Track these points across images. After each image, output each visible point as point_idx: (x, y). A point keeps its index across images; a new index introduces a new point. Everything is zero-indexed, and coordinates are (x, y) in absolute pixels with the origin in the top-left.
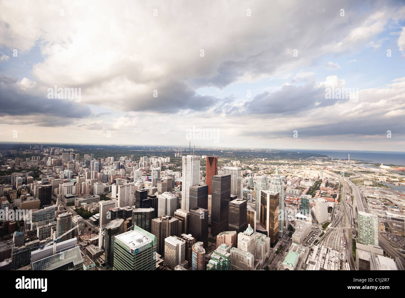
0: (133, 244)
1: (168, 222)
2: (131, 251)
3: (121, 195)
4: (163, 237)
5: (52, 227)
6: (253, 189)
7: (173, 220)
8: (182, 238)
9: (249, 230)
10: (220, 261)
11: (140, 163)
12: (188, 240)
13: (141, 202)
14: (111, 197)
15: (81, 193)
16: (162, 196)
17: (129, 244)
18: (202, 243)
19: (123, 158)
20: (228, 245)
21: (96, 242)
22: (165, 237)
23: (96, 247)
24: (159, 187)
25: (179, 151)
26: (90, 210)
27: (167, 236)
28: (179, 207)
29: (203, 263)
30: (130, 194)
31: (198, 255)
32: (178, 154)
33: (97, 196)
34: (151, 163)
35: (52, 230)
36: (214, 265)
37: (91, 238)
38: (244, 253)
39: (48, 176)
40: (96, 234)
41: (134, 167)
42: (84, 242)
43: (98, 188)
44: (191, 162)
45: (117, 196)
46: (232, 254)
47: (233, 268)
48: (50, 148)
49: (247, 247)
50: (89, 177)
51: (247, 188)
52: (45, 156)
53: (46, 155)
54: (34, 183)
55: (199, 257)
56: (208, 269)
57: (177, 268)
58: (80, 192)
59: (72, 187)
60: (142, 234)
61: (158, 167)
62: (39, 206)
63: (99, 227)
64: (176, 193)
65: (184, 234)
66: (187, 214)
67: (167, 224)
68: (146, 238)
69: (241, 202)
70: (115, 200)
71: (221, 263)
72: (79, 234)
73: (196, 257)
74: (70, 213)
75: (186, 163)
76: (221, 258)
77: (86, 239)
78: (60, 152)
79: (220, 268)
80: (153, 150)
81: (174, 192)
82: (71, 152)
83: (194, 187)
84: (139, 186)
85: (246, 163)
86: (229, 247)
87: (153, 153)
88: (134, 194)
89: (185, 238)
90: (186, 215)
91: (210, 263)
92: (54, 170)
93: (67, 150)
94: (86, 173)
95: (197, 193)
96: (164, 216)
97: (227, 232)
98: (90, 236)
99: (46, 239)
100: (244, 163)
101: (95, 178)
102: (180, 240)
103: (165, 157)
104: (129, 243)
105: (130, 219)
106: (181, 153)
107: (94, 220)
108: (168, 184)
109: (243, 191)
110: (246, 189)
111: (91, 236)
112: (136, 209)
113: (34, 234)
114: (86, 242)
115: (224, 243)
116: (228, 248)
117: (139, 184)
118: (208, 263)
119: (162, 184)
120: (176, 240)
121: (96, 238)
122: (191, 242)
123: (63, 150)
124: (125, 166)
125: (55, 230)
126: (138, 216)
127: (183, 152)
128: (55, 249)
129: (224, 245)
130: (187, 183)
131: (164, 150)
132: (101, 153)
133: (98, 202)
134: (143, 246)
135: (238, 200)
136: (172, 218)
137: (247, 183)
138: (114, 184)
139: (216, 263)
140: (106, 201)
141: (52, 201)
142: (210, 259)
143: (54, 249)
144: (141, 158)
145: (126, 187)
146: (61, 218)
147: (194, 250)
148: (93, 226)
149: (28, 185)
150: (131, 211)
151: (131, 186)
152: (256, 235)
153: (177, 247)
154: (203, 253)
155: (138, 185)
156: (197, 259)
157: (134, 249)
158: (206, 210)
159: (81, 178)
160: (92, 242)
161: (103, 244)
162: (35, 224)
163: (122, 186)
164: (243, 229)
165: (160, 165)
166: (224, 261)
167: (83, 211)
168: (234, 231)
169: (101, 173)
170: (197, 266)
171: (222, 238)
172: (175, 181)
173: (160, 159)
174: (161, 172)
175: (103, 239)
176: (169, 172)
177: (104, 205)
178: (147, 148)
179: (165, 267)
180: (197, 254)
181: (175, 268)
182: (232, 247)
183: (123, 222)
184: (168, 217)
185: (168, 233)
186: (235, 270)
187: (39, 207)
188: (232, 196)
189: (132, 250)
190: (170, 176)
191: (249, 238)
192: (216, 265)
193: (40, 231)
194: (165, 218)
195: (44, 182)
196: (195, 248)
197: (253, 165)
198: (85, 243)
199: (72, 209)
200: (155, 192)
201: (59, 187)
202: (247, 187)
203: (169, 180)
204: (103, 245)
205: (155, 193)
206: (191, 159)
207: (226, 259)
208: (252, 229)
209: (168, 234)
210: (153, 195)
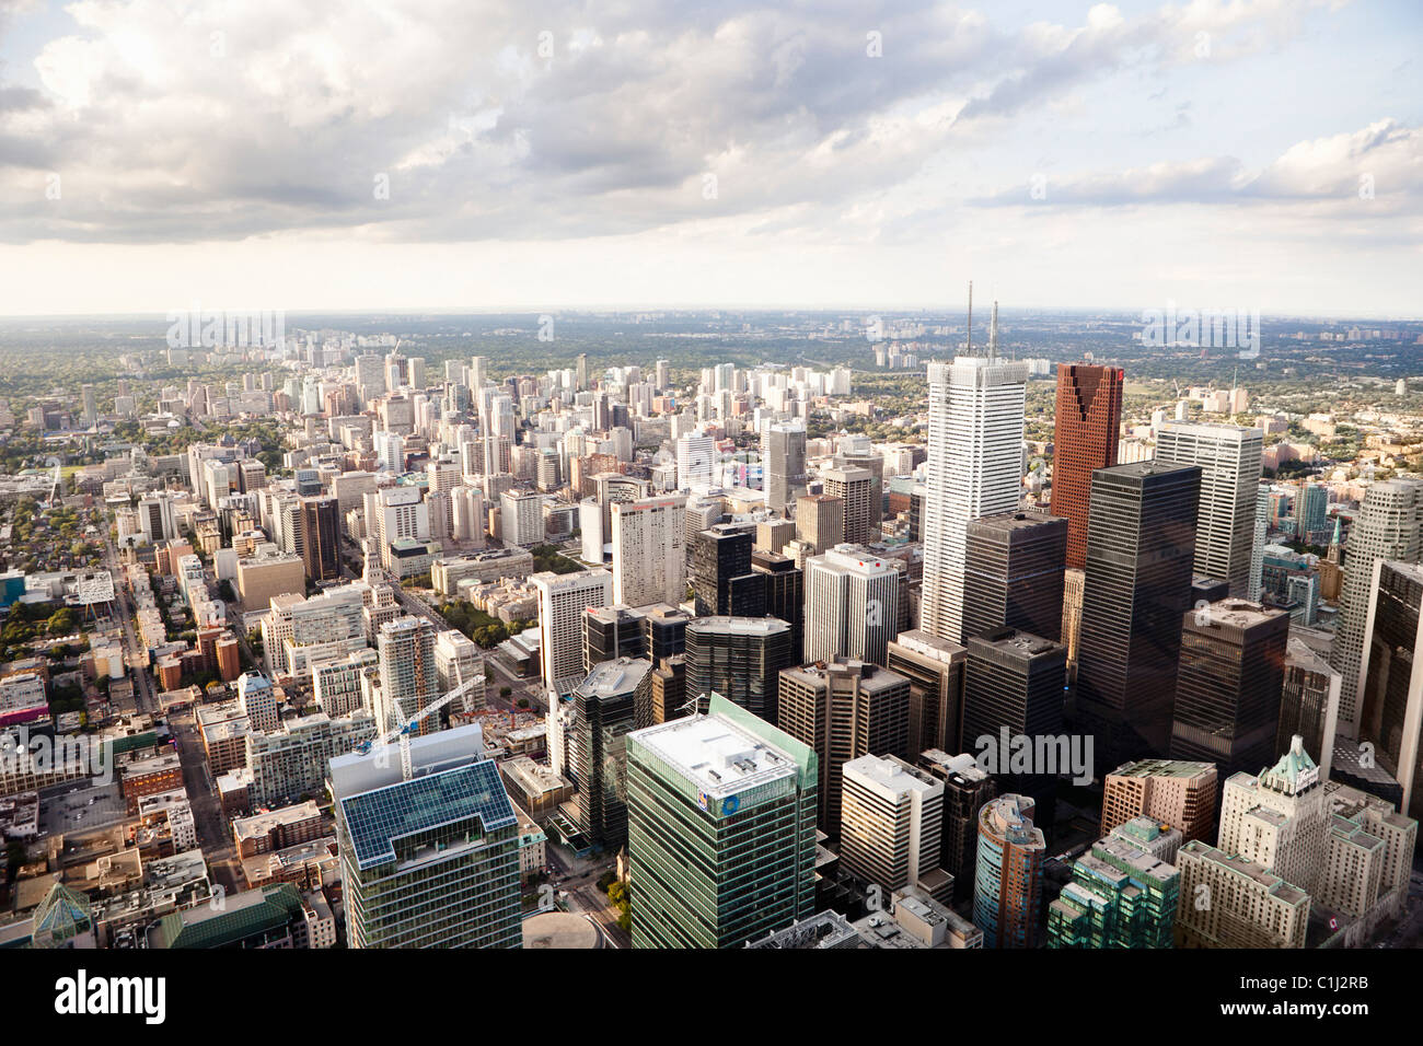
0: (712, 772)
1: (859, 687)
2: (705, 801)
3: (625, 552)
4: (833, 755)
5: (363, 670)
6: (1323, 553)
7: (884, 680)
8: (928, 770)
9: (1292, 769)
10: (1121, 897)
11: (699, 399)
12: (957, 779)
13: (722, 588)
14: (578, 558)
15: (450, 535)
16: (827, 565)
17: (696, 772)
18: (1031, 801)
19: (618, 376)
20: (1164, 827)
21: (535, 745)
22: (842, 756)
23: (540, 768)
24: (807, 518)
25: (895, 336)
26: (496, 610)
27: (853, 753)
28: (908, 622)
29: (1029, 893)
30: (669, 549)
31: (1006, 856)
32: (893, 352)
33: (520, 549)
34: (757, 397)
35: (364, 682)
36: (1090, 911)
37: (514, 730)
38: (1254, 874)
39: (313, 460)
40: (530, 715)
41: (674, 419)
42: (491, 740)
43: (519, 517)
44: (975, 393)
45: (607, 557)
46: (1188, 872)
47: (1185, 939)
48: (304, 337)
49: (1272, 850)
50: (477, 468)
51: (1284, 544)
52: (291, 371)
53: (293, 365)
54: (271, 488)
55: (1012, 864)
56: (1057, 921)
57: (904, 897)
58: (446, 532)
59: (413, 509)
60: (750, 732)
61: (795, 419)
62: (304, 583)
63: (542, 684)
64: (888, 549)
65: (936, 750)
66: (954, 657)
67: (854, 696)
68: (769, 753)
69: (1256, 619)
70: (603, 571)
71: (1123, 903)
72: (467, 709)
73: (1000, 864)
74: (423, 620)
75: (948, 401)
76: (1125, 884)
77: (496, 731)
78: (343, 353)
79: (1117, 925)
80: (760, 334)
81: (879, 545)
82: (387, 350)
83: (991, 526)
84: (708, 509)
85: (1283, 406)
86: (1171, 838)
87: (763, 345)
88: (683, 547)
89: (943, 770)
90: (949, 662)
91: (1067, 897)
92: (331, 433)
93: (372, 344)
94: (464, 445)
95: (1006, 557)
96: (836, 661)
97: (1163, 763)
98: (510, 721)
99: (351, 714)
100: (1271, 406)
101: (505, 467)
102: (918, 776)
103: (824, 365)
104: (694, 768)
105: (678, 662)
106: (909, 346)
107: (521, 656)
108: (851, 503)
109: (1266, 560)
110: (1278, 550)
111: (513, 719)
112: (703, 621)
113: (302, 689)
114: (498, 742)
115: (1147, 812)
116: (1162, 842)
117: (705, 502)
118: (1057, 896)
119: (819, 502)
120: (896, 775)
121: (534, 732)
122: (969, 792)
123: (356, 342)
124: (631, 411)
125: (377, 684)
126: (712, 651)
127: (919, 339)
128: (409, 760)
129: (1142, 825)
130: (954, 500)
131: (818, 331)
132: (516, 351)
133: (525, 580)
134: (755, 785)
135: (1236, 608)
136: (877, 669)
137: (1287, 519)
138: (590, 499)
139: (1100, 902)
140: (564, 577)
141: (346, 566)
142: (1067, 882)
143: (403, 760)
144: (705, 374)
145: (647, 512)
146: (394, 635)
147: (986, 828)
148: (515, 679)
149: (250, 494)
150: (682, 626)
151: (668, 509)
152: (1334, 796)
153: (902, 809)
154: (1033, 848)
155: (702, 506)
156: (1004, 873)
157: (716, 796)
158: (1056, 645)
159: (444, 468)
160: (523, 747)
161: (567, 757)
162: (301, 652)
163: (628, 508)
164: (1257, 758)
165: (802, 409)
166: (1142, 899)
167: (471, 613)
168: (1203, 764)
169: (527, 445)
170: (1003, 902)
171: (1136, 788)
172: (886, 491)
173: (801, 378)
174: (810, 443)
175: (567, 737)
176: (846, 442)
177: (556, 592)
178: (732, 321)
179: (847, 884)
180: (1001, 850)
181: (893, 895)
182: (1186, 840)
183: (649, 675)
184: (859, 664)
185: (858, 740)
186: (1194, 946)
187: (304, 587)
188: (1199, 581)
189: (708, 797)
190: (859, 464)
191: (1288, 808)
192: (1101, 910)
193: (322, 682)
194: (841, 668)
195: (303, 484)
196: (991, 820)
197: (1327, 417)
198: (496, 747)
199: (425, 601)
200: (788, 544)
201: (362, 507)
202: (1283, 539)
203: (852, 485)
204: (567, 762)
205: (785, 548)
206: (979, 379)
207: (1153, 891)
208: (1309, 762)
209: (857, 746)
210: (777, 559)
